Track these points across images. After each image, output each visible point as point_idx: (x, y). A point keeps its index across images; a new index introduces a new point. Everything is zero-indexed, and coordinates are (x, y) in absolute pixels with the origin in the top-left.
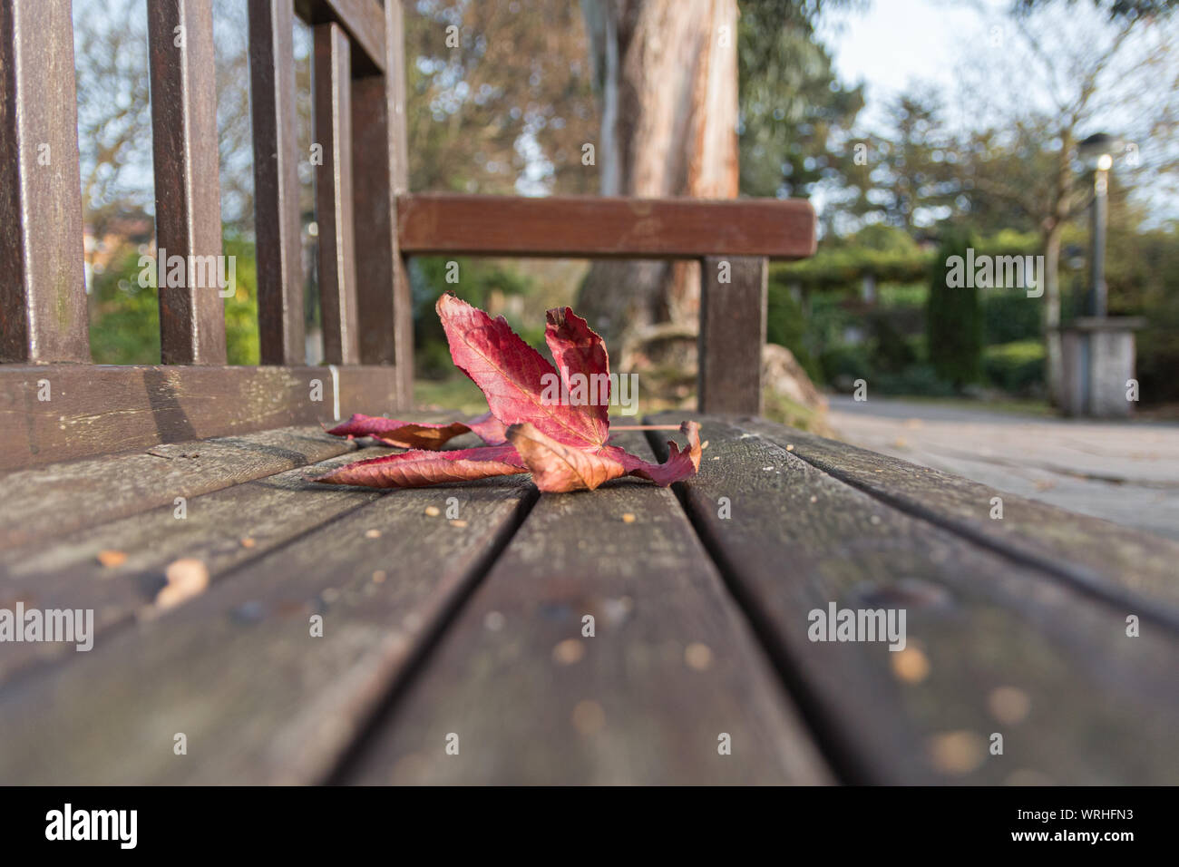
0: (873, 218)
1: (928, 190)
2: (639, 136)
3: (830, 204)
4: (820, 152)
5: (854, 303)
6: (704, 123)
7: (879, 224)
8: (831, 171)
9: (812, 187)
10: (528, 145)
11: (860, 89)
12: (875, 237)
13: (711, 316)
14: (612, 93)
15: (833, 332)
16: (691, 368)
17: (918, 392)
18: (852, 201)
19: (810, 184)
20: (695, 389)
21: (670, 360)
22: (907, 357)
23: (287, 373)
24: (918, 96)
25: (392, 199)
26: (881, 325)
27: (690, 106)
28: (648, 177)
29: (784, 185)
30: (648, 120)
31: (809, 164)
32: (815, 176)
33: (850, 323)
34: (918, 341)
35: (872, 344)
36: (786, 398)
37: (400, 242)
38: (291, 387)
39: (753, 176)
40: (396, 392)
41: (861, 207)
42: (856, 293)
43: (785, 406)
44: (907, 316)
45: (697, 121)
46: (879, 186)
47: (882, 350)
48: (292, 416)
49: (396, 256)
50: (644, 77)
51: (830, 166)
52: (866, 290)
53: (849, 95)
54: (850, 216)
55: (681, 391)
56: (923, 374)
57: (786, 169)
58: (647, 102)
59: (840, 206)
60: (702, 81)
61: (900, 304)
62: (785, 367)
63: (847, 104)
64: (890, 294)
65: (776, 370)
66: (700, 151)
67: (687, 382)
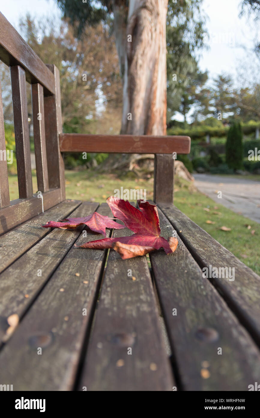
0: (210, 116)
1: (227, 107)
2: (135, 93)
3: (196, 111)
4: (193, 94)
5: (203, 144)
6: (156, 88)
7: (212, 117)
8: (196, 101)
9: (191, 106)
10: (99, 92)
11: (206, 73)
12: (210, 122)
13: (158, 172)
14: (126, 78)
15: (197, 153)
16: (152, 169)
17: (223, 172)
18: (203, 110)
19: (190, 105)
20: (153, 176)
21: (145, 166)
22: (220, 161)
23: (28, 202)
24: (224, 76)
25: (58, 136)
26: (212, 151)
27: (151, 83)
28: (138, 107)
29: (182, 105)
30: (138, 87)
31: (190, 98)
32: (192, 102)
33: (202, 150)
34: (223, 156)
35: (209, 157)
36: (182, 178)
37: (60, 149)
38: (29, 206)
39: (172, 102)
40: (60, 197)
41: (206, 112)
42: (204, 140)
43: (181, 181)
44: (220, 148)
45: (154, 88)
46: (211, 105)
47: (212, 159)
48: (30, 215)
49: (59, 154)
50: (137, 73)
51: (196, 99)
52: (207, 139)
53: (203, 75)
54: (202, 115)
55: (149, 176)
56: (224, 167)
57: (183, 100)
58: (138, 81)
59: (199, 112)
60: (156, 74)
61: (217, 143)
62: (181, 168)
63: (202, 78)
64: (214, 140)
65: (178, 169)
66: (155, 98)
67: (151, 173)
